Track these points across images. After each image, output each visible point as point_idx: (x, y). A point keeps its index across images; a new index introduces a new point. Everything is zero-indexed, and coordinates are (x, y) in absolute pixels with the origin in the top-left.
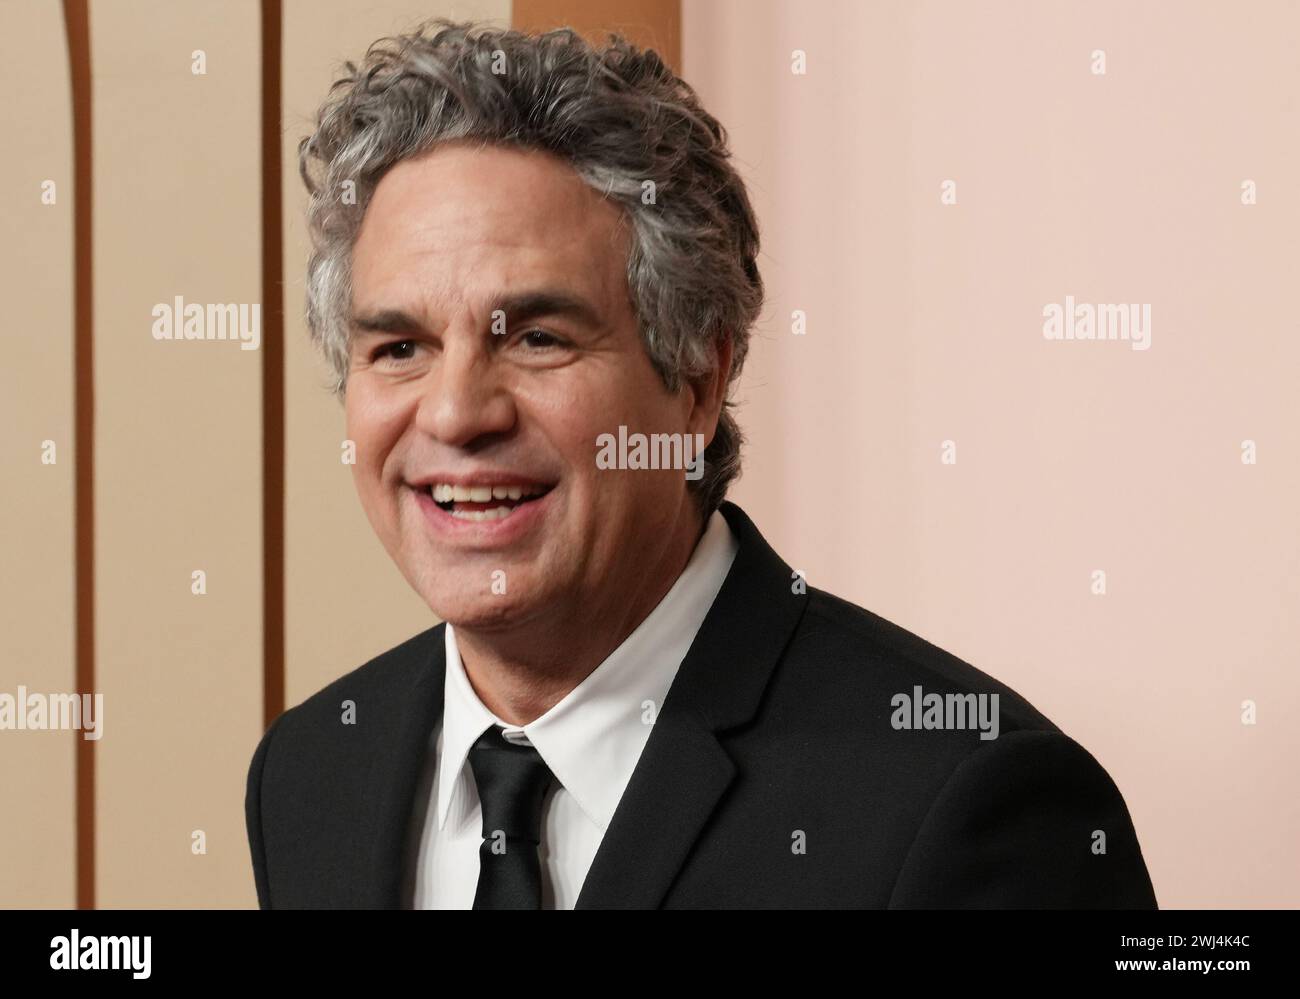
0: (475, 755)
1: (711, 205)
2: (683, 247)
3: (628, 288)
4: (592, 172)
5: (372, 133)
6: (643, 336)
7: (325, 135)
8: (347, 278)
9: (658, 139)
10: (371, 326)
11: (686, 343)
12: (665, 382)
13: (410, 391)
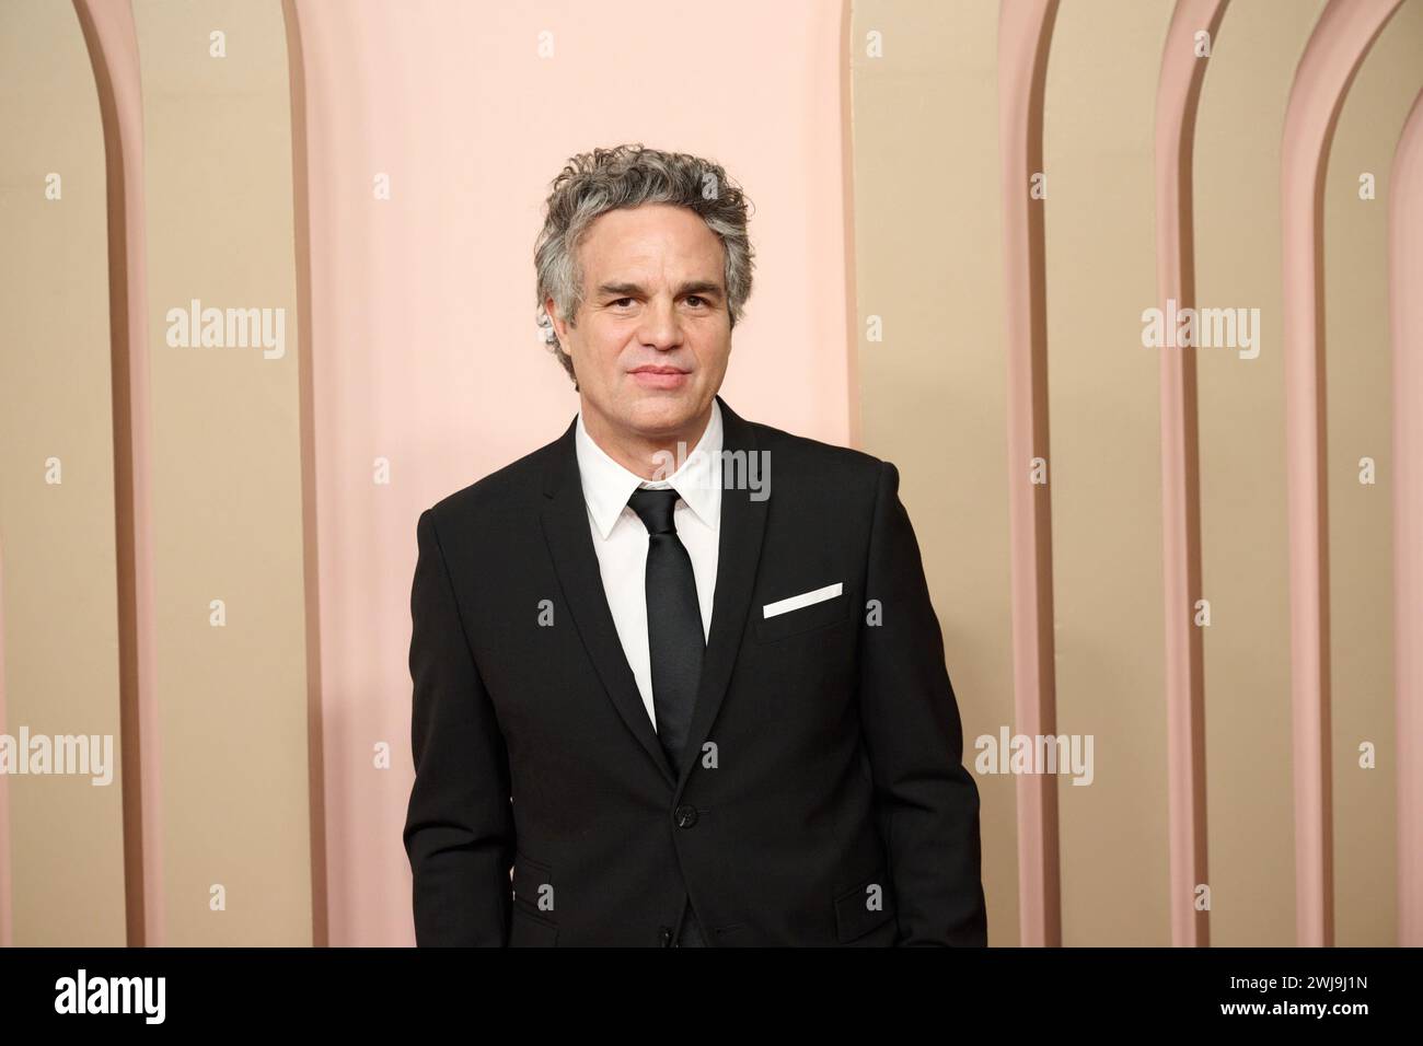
3: (725, 278)
4: (715, 224)
5: (602, 194)
6: (727, 301)
10: (614, 291)
13: (631, 324)
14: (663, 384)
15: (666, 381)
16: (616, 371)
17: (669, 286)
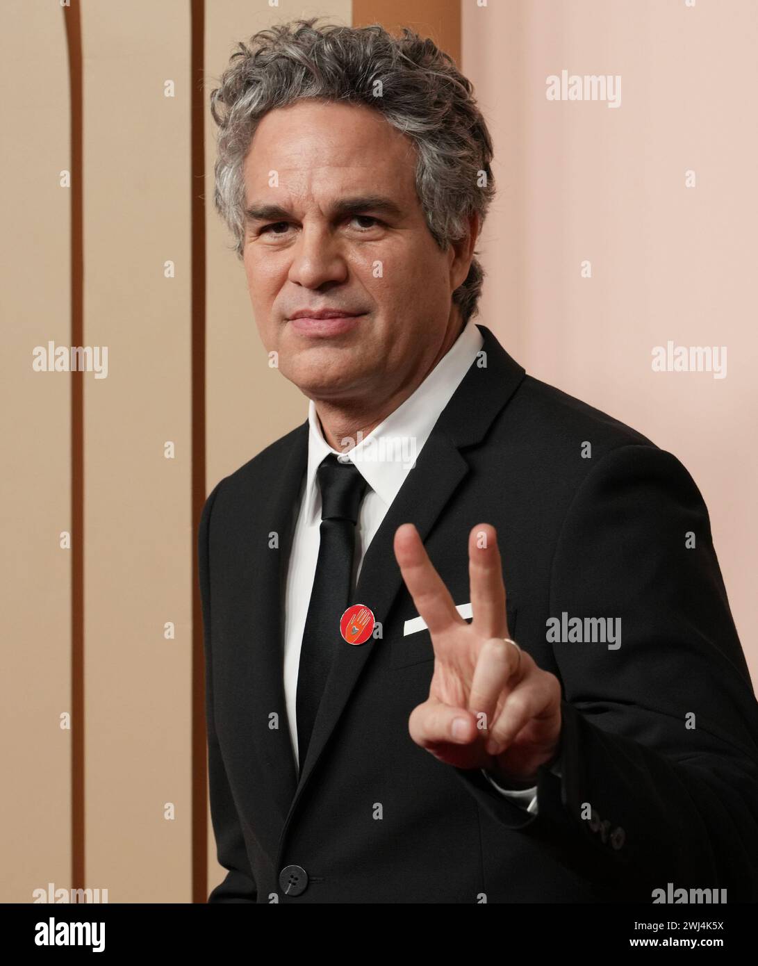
0: (321, 471)
1: (466, 136)
2: (450, 163)
3: (416, 187)
4: (395, 118)
5: (257, 89)
6: (425, 215)
7: (227, 90)
8: (242, 181)
9: (435, 97)
10: (258, 216)
11: (450, 219)
12: (439, 245)
13: (285, 257)
14: (321, 332)
15: (324, 327)
16: (272, 319)
17: (319, 205)
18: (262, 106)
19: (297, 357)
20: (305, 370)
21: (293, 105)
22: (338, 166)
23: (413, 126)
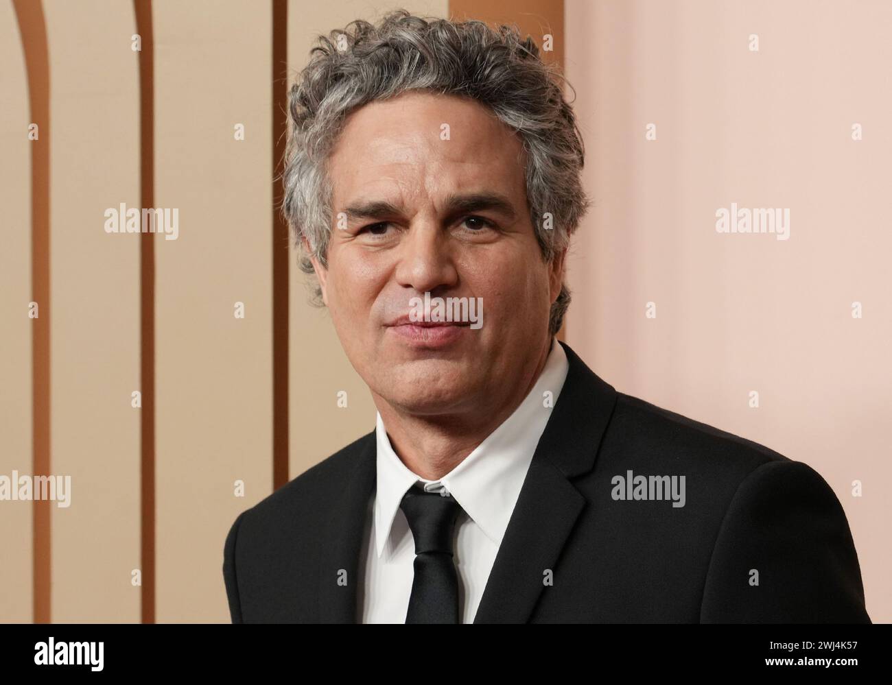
0: (405, 503)
3: (527, 190)
4: (507, 115)
12: (544, 254)
13: (388, 258)
14: (428, 341)
15: (431, 336)
16: (370, 325)
17: (433, 202)
18: (357, 100)
19: (399, 368)
20: (410, 383)
21: (400, 96)
22: (453, 161)
23: (528, 124)
